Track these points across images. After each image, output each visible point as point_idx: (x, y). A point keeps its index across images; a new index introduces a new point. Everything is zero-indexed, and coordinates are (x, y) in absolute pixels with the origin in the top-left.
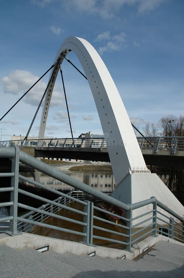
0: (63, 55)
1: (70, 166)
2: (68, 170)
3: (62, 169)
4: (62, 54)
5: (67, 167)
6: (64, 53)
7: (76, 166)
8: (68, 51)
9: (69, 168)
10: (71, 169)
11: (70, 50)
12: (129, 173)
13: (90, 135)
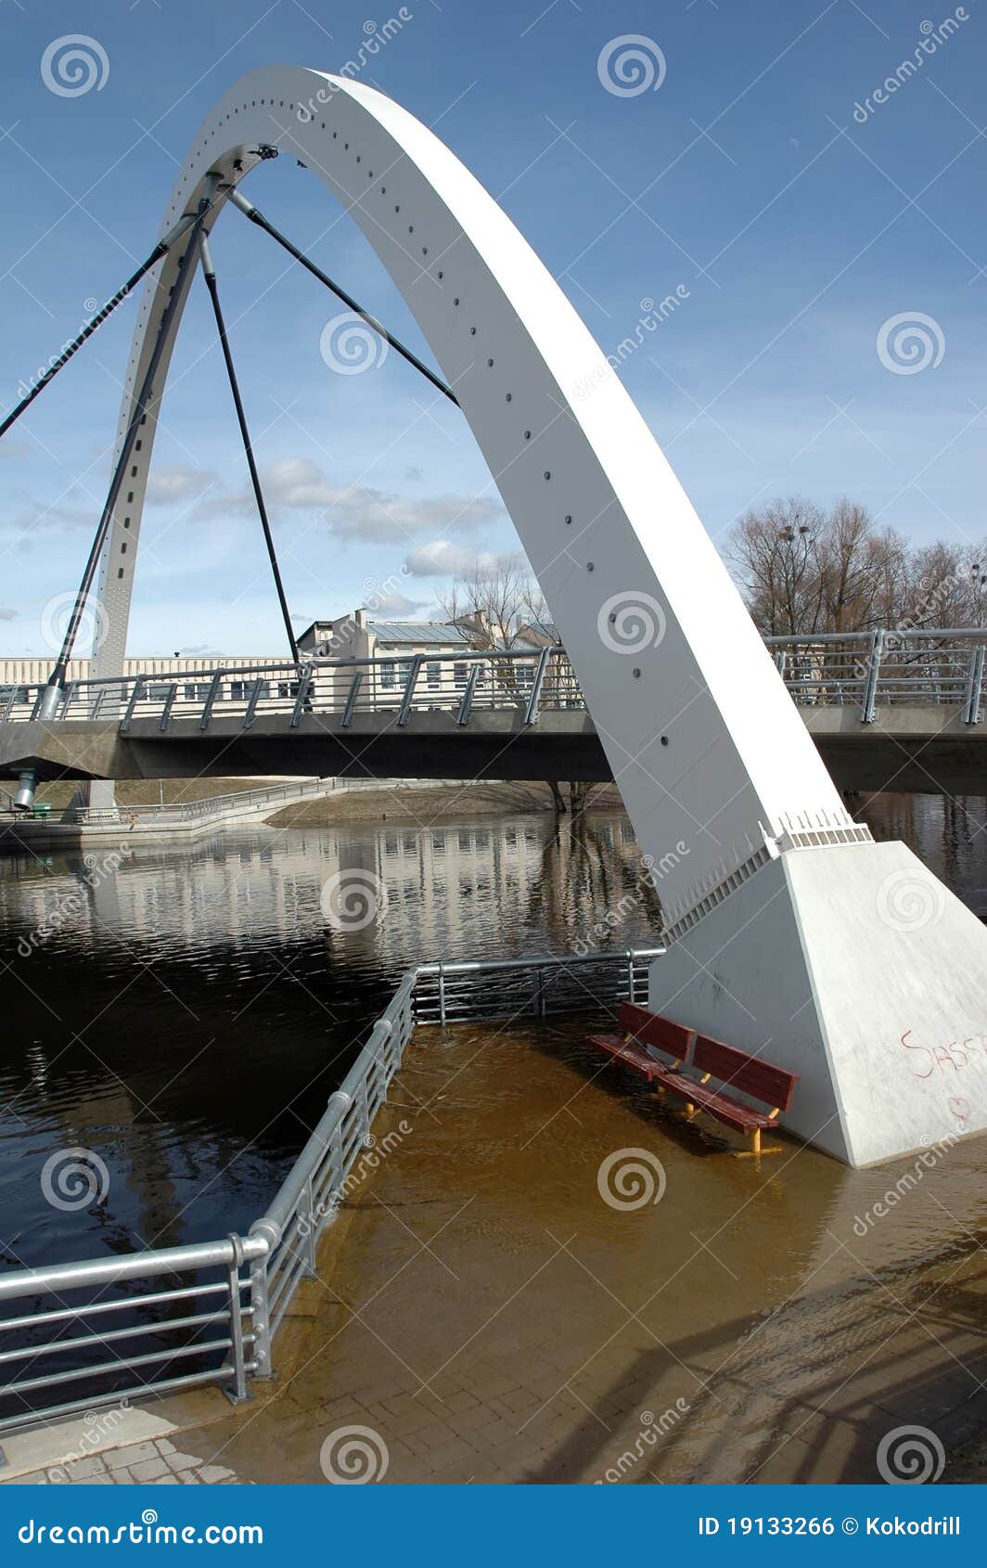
0: (218, 180)
1: (272, 804)
2: (265, 827)
3: (228, 821)
4: (214, 175)
5: (254, 808)
6: (227, 170)
7: (304, 798)
8: (249, 160)
9: (265, 816)
10: (279, 820)
11: (267, 153)
12: (765, 850)
13: (363, 626)
